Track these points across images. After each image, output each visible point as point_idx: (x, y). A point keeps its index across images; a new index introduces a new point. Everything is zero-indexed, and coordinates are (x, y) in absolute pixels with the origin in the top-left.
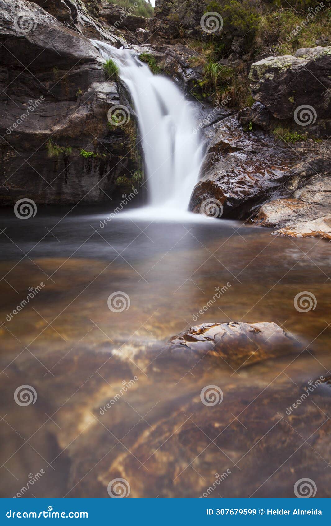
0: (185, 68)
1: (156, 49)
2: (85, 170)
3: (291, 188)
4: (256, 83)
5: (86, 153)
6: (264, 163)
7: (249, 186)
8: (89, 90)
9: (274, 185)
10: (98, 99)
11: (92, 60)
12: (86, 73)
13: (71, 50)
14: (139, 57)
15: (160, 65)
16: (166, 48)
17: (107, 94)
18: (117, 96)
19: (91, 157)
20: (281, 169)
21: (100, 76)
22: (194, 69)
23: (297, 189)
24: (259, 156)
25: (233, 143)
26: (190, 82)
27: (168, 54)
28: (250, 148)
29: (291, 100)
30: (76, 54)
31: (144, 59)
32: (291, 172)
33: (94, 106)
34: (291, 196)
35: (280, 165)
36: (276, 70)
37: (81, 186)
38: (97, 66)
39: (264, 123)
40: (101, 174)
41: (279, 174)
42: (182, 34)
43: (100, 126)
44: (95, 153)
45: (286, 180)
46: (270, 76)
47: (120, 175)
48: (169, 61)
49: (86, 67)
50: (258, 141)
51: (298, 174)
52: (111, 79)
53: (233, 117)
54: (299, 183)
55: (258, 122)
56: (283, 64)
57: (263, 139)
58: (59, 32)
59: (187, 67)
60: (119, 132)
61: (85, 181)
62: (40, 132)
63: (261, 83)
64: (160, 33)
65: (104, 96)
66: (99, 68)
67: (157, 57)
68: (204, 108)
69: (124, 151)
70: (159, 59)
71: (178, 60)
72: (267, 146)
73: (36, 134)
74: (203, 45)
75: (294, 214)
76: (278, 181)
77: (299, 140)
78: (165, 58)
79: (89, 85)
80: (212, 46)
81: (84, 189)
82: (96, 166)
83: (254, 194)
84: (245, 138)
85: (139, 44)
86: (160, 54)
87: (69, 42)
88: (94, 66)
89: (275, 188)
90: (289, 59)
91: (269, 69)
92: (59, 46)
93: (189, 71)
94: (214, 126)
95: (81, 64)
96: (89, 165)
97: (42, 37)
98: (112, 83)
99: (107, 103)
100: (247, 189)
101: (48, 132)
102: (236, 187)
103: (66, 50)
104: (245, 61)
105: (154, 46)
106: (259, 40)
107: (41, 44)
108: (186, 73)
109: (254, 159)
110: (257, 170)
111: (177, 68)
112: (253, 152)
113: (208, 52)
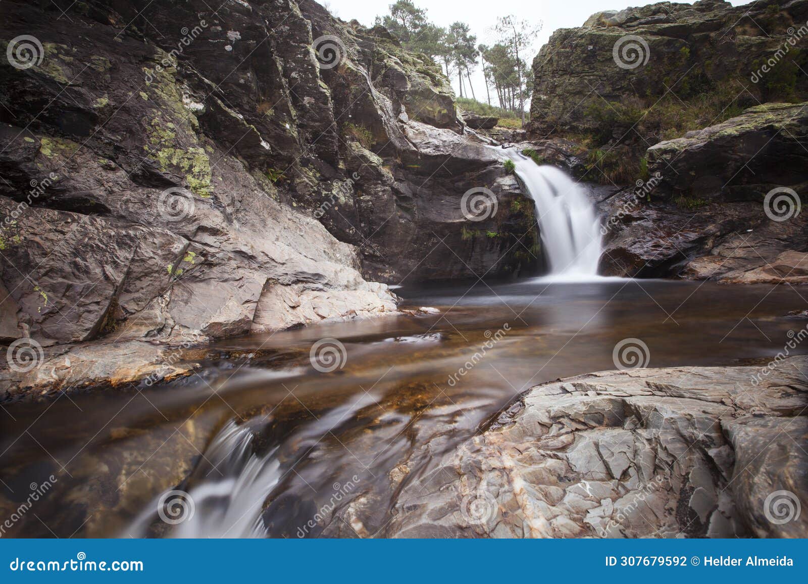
0: (567, 156)
1: (535, 144)
2: (488, 248)
3: (706, 247)
4: (653, 163)
5: (492, 234)
6: (674, 228)
7: (666, 248)
8: (495, 184)
9: (690, 245)
10: (503, 190)
11: (495, 162)
12: (491, 172)
13: (480, 157)
14: (522, 152)
15: (540, 157)
16: (545, 143)
17: (510, 186)
18: (517, 186)
19: (495, 237)
20: (693, 231)
21: (502, 173)
22: (578, 156)
23: (713, 248)
24: (666, 223)
25: (635, 214)
26: (576, 167)
27: (547, 148)
28: (655, 216)
29: (693, 173)
30: (484, 159)
31: (527, 153)
32: (704, 234)
33: (500, 197)
34: (709, 253)
35: (691, 228)
36: (673, 151)
37: (482, 262)
38: (499, 166)
39: (663, 195)
40: (501, 250)
41: (693, 236)
42: (559, 130)
43: (504, 211)
44: (499, 233)
45: (701, 241)
46: (668, 157)
47: (518, 249)
48: (549, 152)
49: (491, 167)
50: (660, 210)
51: (713, 234)
52: (510, 174)
53: (626, 192)
54: (713, 242)
55: (657, 194)
56: (679, 146)
57: (665, 208)
58: (470, 146)
59: (571, 156)
60: (520, 215)
61: (487, 257)
62: (458, 221)
63: (659, 163)
64: (538, 132)
65: (507, 188)
66: (501, 166)
67: (538, 151)
68: (593, 187)
69: (524, 229)
70: (539, 151)
71: (559, 151)
72: (670, 213)
73: (454, 223)
74: (581, 136)
75: (723, 268)
76: (693, 242)
77: (704, 205)
78: (546, 150)
79: (494, 181)
80: (590, 136)
81: (484, 264)
82: (498, 244)
83: (673, 255)
84: (647, 209)
85: (518, 142)
86: (540, 148)
87: (478, 151)
88: (497, 166)
89: (691, 249)
90: (683, 141)
91: (665, 151)
92: (472, 155)
93: (572, 159)
94: (608, 201)
95: (487, 165)
96: (493, 243)
97: (460, 152)
98: (512, 176)
99: (511, 193)
100: (665, 251)
101: (463, 220)
102: (653, 250)
103: (476, 158)
104: (628, 145)
105: (533, 142)
106: (641, 127)
107: (460, 156)
108: (570, 160)
109: (661, 225)
110: (669, 234)
111: (559, 157)
112: (659, 220)
113: (587, 141)
